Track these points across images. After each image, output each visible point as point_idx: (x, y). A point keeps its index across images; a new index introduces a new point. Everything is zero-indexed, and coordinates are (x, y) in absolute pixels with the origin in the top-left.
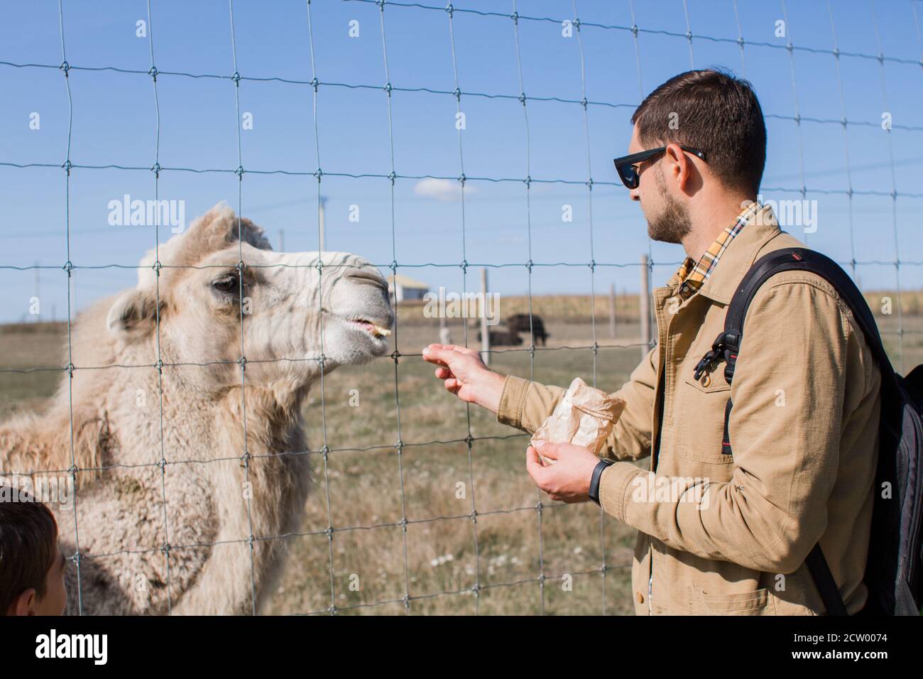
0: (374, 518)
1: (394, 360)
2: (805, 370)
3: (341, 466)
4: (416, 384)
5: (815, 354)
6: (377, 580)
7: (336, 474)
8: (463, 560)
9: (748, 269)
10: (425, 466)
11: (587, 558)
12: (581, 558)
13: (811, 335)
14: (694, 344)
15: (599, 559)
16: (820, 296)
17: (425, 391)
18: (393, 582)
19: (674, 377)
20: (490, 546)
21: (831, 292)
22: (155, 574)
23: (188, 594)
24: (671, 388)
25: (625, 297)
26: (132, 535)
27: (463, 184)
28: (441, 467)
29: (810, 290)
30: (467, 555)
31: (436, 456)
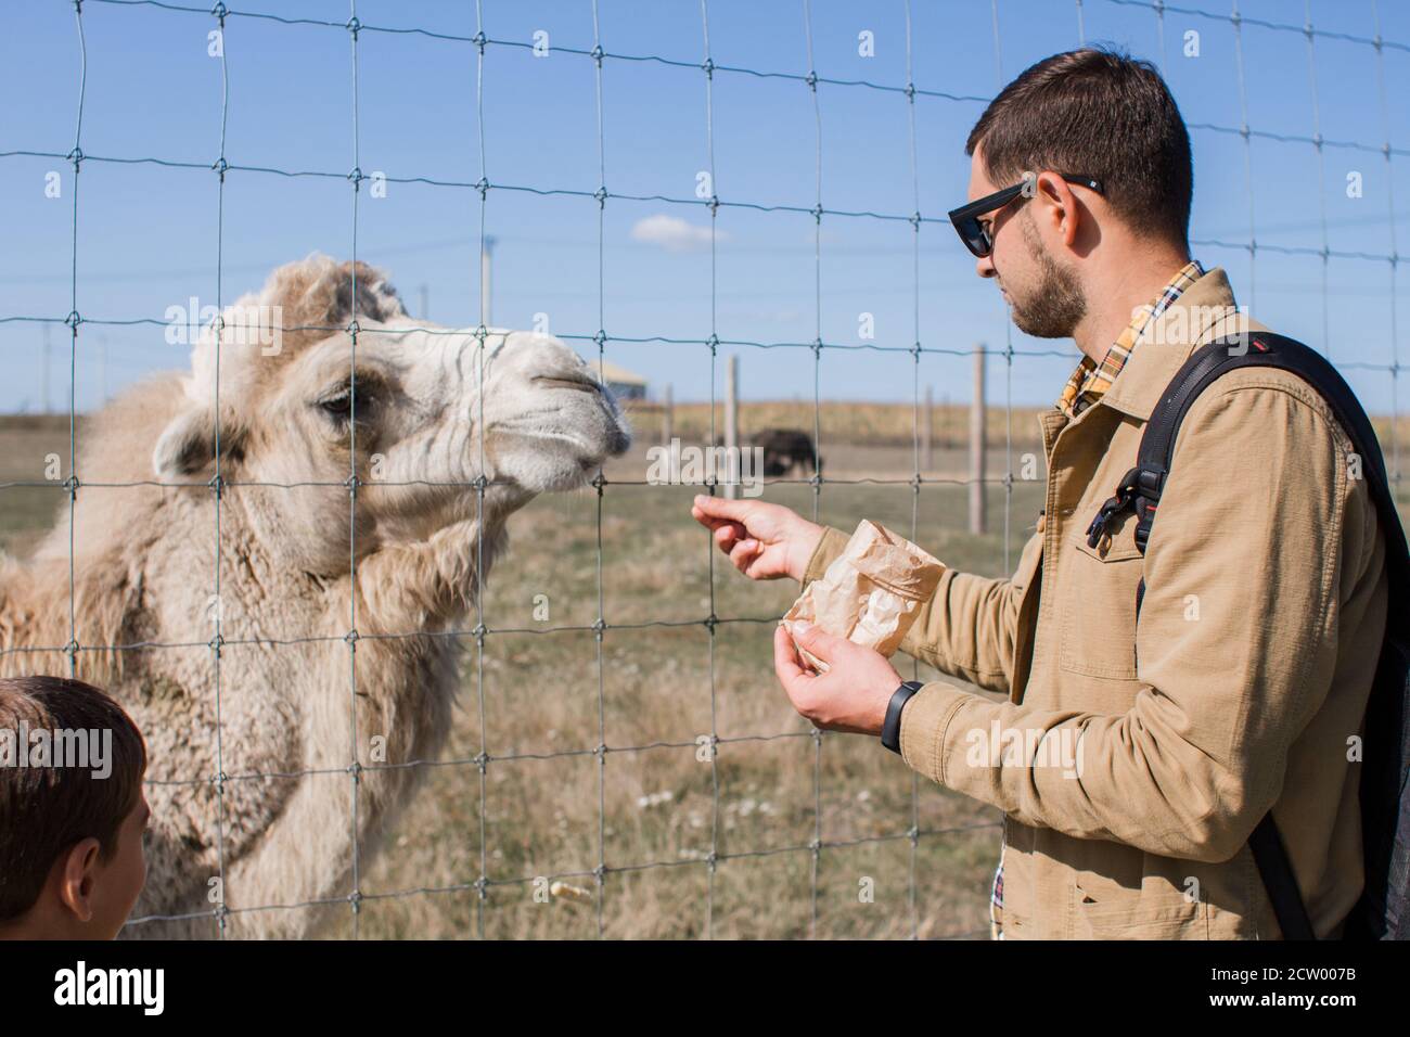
0: (551, 734)
1: (596, 490)
2: (1269, 531)
3: (503, 651)
4: (622, 530)
5: (1288, 506)
6: (553, 831)
7: (496, 664)
8: (685, 804)
9: (1182, 363)
10: (631, 656)
11: (876, 808)
12: (868, 808)
13: (1283, 475)
14: (1091, 486)
15: (894, 809)
16: (1304, 411)
17: (636, 541)
18: (577, 835)
19: (1059, 540)
20: (728, 784)
21: (1322, 408)
22: (193, 828)
23: (240, 865)
24: (1054, 559)
25: (947, 409)
26: (160, 763)
27: (715, 211)
28: (656, 659)
29: (1288, 401)
30: (692, 796)
31: (649, 642)
